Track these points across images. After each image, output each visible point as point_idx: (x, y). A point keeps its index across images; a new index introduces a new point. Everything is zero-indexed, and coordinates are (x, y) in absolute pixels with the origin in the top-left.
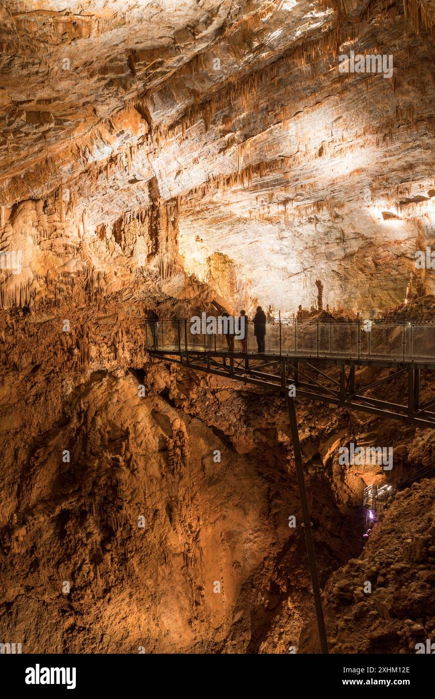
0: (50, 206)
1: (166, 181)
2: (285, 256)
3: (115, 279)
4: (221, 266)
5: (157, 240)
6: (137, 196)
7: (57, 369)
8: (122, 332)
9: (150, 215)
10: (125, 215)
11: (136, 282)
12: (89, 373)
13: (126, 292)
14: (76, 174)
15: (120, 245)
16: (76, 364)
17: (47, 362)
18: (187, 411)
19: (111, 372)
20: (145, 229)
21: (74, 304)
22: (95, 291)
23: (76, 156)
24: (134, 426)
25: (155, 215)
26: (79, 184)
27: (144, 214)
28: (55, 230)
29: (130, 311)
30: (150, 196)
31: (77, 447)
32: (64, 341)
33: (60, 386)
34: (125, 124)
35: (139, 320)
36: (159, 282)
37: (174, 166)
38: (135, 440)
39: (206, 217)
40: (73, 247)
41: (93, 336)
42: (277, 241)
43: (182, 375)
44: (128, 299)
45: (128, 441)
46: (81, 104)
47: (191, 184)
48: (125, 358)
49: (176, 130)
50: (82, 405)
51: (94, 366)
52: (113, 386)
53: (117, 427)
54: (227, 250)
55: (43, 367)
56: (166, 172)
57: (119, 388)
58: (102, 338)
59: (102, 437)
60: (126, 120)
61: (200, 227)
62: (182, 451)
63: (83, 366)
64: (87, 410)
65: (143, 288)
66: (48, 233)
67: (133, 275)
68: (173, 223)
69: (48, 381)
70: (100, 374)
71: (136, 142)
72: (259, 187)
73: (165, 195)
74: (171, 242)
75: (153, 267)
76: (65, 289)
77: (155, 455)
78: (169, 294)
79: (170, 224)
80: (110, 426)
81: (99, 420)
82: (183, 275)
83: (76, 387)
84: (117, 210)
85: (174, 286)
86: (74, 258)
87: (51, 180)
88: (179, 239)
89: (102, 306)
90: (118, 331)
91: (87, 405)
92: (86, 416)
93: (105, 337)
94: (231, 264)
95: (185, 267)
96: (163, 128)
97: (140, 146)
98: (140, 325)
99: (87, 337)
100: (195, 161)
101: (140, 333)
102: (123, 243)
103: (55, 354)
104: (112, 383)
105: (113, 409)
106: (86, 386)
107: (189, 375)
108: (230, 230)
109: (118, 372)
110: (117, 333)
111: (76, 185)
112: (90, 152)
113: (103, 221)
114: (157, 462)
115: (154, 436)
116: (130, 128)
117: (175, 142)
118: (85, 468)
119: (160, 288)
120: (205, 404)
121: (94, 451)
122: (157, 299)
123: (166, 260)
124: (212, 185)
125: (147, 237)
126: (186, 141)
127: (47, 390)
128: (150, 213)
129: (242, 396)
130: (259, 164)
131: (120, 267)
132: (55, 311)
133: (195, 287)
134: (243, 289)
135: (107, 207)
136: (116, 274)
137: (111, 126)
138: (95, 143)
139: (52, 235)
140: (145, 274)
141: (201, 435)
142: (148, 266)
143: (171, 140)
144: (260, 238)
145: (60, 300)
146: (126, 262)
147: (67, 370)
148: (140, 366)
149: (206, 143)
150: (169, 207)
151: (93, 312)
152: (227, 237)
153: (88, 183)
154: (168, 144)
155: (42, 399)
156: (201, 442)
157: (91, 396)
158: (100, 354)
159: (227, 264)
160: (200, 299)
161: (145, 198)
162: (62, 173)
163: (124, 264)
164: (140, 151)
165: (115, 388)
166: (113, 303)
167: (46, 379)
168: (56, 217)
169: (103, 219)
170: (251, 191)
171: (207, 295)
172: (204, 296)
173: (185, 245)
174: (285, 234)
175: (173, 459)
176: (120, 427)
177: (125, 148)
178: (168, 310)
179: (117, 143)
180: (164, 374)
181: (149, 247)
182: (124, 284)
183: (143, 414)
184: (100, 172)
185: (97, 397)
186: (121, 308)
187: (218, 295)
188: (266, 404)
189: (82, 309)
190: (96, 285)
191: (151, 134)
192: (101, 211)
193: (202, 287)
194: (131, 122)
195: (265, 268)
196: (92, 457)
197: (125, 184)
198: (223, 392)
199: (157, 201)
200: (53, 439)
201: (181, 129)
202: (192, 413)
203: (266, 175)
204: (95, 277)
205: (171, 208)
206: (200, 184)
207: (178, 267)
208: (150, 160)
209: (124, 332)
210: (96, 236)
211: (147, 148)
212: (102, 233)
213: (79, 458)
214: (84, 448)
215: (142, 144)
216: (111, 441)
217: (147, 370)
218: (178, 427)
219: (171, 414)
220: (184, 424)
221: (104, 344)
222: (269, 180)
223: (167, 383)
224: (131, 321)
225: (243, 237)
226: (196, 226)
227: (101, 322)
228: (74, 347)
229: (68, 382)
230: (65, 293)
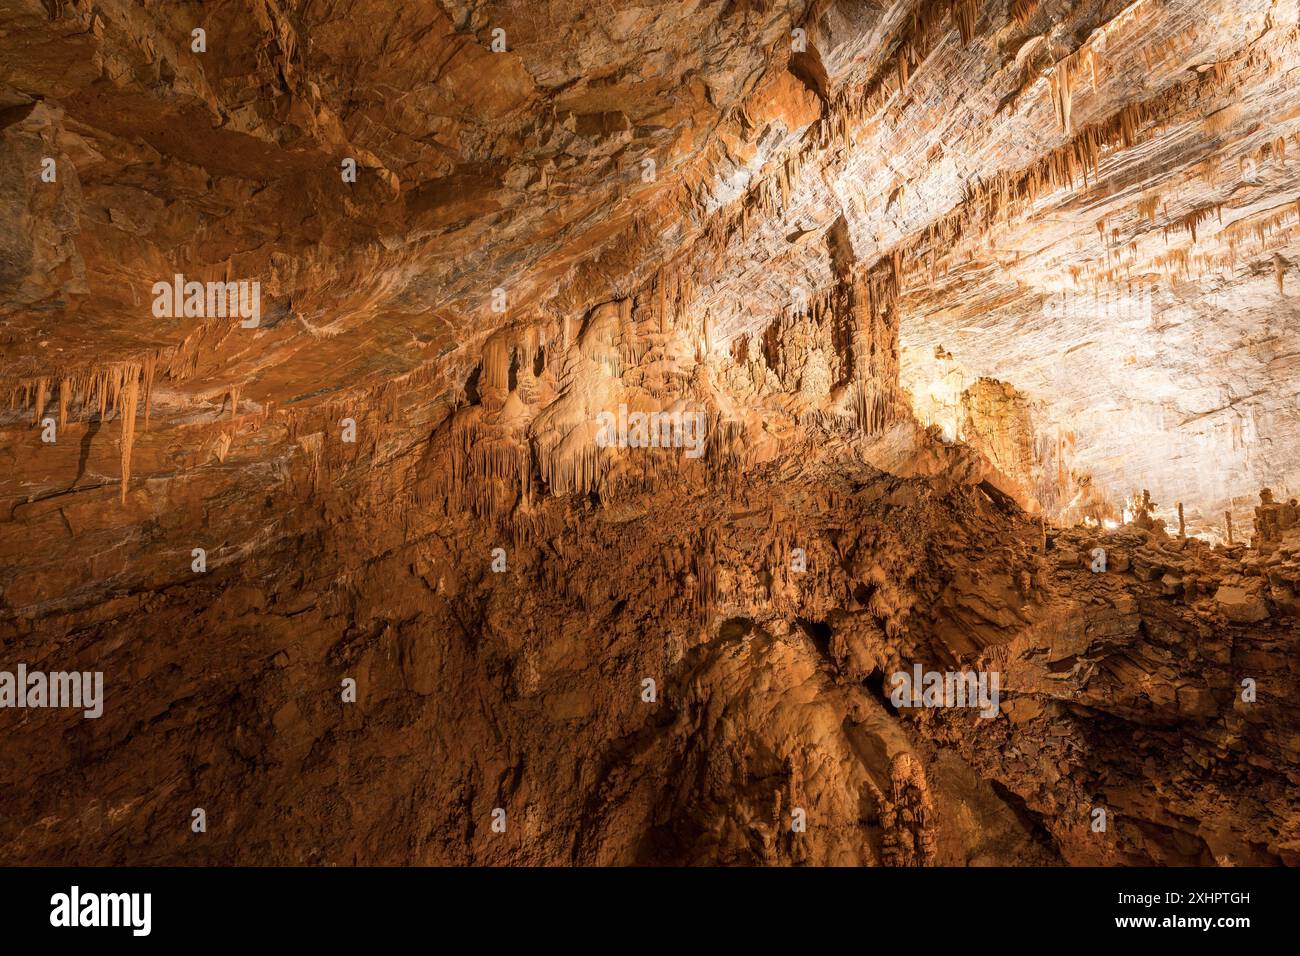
0: (643, 306)
1: (865, 219)
2: (1175, 371)
3: (762, 437)
4: (995, 407)
5: (850, 354)
6: (806, 271)
7: (656, 612)
8: (781, 543)
9: (835, 305)
10: (784, 312)
11: (809, 444)
12: (717, 623)
13: (788, 464)
14: (689, 242)
15: (777, 373)
16: (691, 604)
17: (639, 596)
18: (926, 734)
19: (761, 623)
20: (826, 334)
21: (684, 488)
22: (724, 461)
23: (686, 207)
24: (804, 754)
25: (845, 304)
26: (694, 261)
27: (823, 305)
28: (650, 349)
29: (798, 503)
30: (833, 267)
31: (686, 776)
32: (669, 559)
33: (663, 644)
34: (771, 109)
35: (818, 521)
36: (858, 441)
37: (884, 180)
38: (804, 789)
39: (959, 301)
40: (681, 378)
41: (725, 550)
42: (1146, 337)
43: (914, 645)
44: (792, 478)
45: (788, 789)
46: (677, 81)
47: (924, 215)
48: (788, 597)
49: (883, 89)
50: (699, 691)
51: (727, 609)
52: (762, 655)
53: (767, 749)
54: (1012, 372)
55: (630, 606)
56: (864, 199)
57: (774, 660)
58: (741, 555)
59: (736, 766)
60: (773, 102)
61: (944, 327)
62: (916, 837)
63: (703, 609)
64: (709, 702)
65: (822, 454)
66: (638, 354)
67: (802, 428)
68: (885, 317)
69: (641, 632)
70: (740, 625)
71: (797, 147)
72: (1112, 187)
73: (866, 254)
74: (881, 355)
75: (842, 408)
76: (664, 457)
77: (851, 832)
78: (879, 467)
79: (879, 321)
80: (752, 745)
81: (730, 724)
82: (911, 426)
83: (690, 650)
84: (768, 305)
85: (890, 448)
86: (682, 398)
87: (645, 260)
88: (899, 348)
89: (740, 491)
90: (773, 542)
91: (708, 690)
92: (705, 714)
93: (748, 553)
94: (1018, 401)
95: (915, 408)
96: (854, 95)
97: (805, 154)
98: (820, 531)
99: (713, 552)
100: (935, 154)
101: (819, 547)
102: (781, 366)
103: (653, 582)
104: (760, 649)
105: (760, 707)
106: (710, 649)
107: (930, 647)
108: (1019, 326)
109: (775, 624)
110: (771, 547)
111: (688, 263)
112: (709, 191)
113: (743, 330)
114: (854, 850)
115: (847, 783)
116: (782, 116)
117: (882, 123)
118: (698, 830)
119: (859, 455)
120: (972, 724)
121: (718, 793)
122: (854, 477)
123: (870, 393)
124: (978, 207)
125: (830, 349)
126: (911, 109)
127: (637, 651)
128: (835, 301)
129: (1075, 717)
130: (1118, 116)
131: (774, 414)
132: (647, 501)
133: (940, 452)
134: (1053, 454)
135: (749, 300)
136: (765, 426)
137: (745, 124)
138: (717, 171)
139: (645, 358)
140: (826, 425)
141: (963, 793)
142: (831, 408)
143: (874, 119)
144: (1097, 334)
145: (653, 479)
146: (787, 402)
147: (675, 615)
148: (820, 617)
149: (962, 96)
150: (874, 284)
151: (723, 504)
152: (1012, 340)
153: (711, 255)
154: (866, 132)
155: (629, 666)
156: (965, 813)
157: (716, 673)
158: (739, 586)
159: (1011, 402)
160: (951, 477)
161: (823, 272)
162: (662, 243)
163: (782, 406)
164: (807, 167)
165: (767, 659)
166: (761, 486)
167: (640, 628)
168: (652, 324)
169: (743, 324)
170: (1086, 203)
171: (969, 469)
172: (961, 469)
173: (912, 368)
174: (1172, 316)
175: (893, 854)
176: (773, 751)
177: (776, 165)
178: (877, 500)
179: (757, 160)
180: (871, 639)
181: (833, 370)
182: (782, 448)
183: (825, 726)
184: (732, 230)
185: (729, 676)
186: (777, 495)
187: (994, 468)
188: (1153, 752)
189: (701, 497)
190: (725, 449)
191: (827, 118)
192: (738, 309)
193: (955, 450)
194: (782, 104)
195: (1113, 405)
196: (714, 807)
197: (780, 246)
198: (1023, 702)
199: (847, 271)
200: (642, 753)
201: (896, 81)
202: (939, 738)
203: (1140, 140)
204: (723, 432)
205: (879, 285)
206: (947, 210)
207: (898, 407)
208: (829, 180)
209: (786, 546)
210: (731, 360)
211: (821, 154)
212: (741, 353)
213: (689, 803)
214: (699, 783)
215: (809, 148)
216: (753, 778)
217: (835, 625)
218: (907, 774)
219: (890, 733)
220: (920, 768)
221: (746, 567)
222: (1148, 158)
223: (878, 660)
224: (800, 523)
225: (1051, 337)
226: (937, 324)
227: (738, 523)
228: (687, 570)
229: (676, 638)
230: (664, 466)
